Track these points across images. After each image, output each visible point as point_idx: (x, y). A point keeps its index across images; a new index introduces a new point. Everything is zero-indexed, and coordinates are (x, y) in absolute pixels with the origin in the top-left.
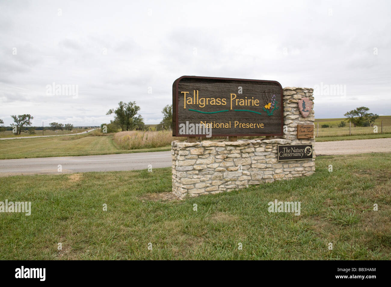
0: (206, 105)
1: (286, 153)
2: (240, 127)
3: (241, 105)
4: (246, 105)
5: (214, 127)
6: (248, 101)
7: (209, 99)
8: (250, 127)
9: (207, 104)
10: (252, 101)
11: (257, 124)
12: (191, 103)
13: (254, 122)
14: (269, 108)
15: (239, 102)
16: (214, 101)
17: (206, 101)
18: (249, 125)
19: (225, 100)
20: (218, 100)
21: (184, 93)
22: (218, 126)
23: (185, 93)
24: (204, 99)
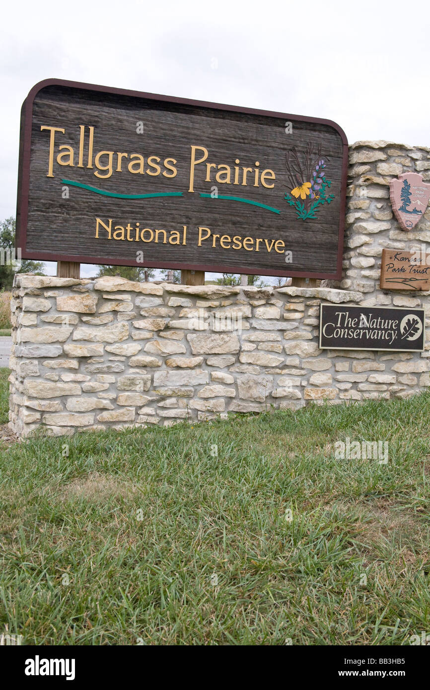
0: (115, 171)
1: (344, 328)
2: (214, 246)
3: (220, 181)
4: (236, 182)
5: (137, 239)
6: (241, 170)
7: (126, 155)
8: (243, 247)
9: (119, 169)
10: (255, 171)
11: (266, 241)
12: (71, 162)
13: (258, 233)
14: (304, 197)
15: (214, 171)
16: (142, 161)
17: (115, 159)
18: (242, 241)
19: (175, 162)
20: (154, 161)
21: (49, 131)
22: (147, 235)
23: (53, 129)
24: (111, 154)
